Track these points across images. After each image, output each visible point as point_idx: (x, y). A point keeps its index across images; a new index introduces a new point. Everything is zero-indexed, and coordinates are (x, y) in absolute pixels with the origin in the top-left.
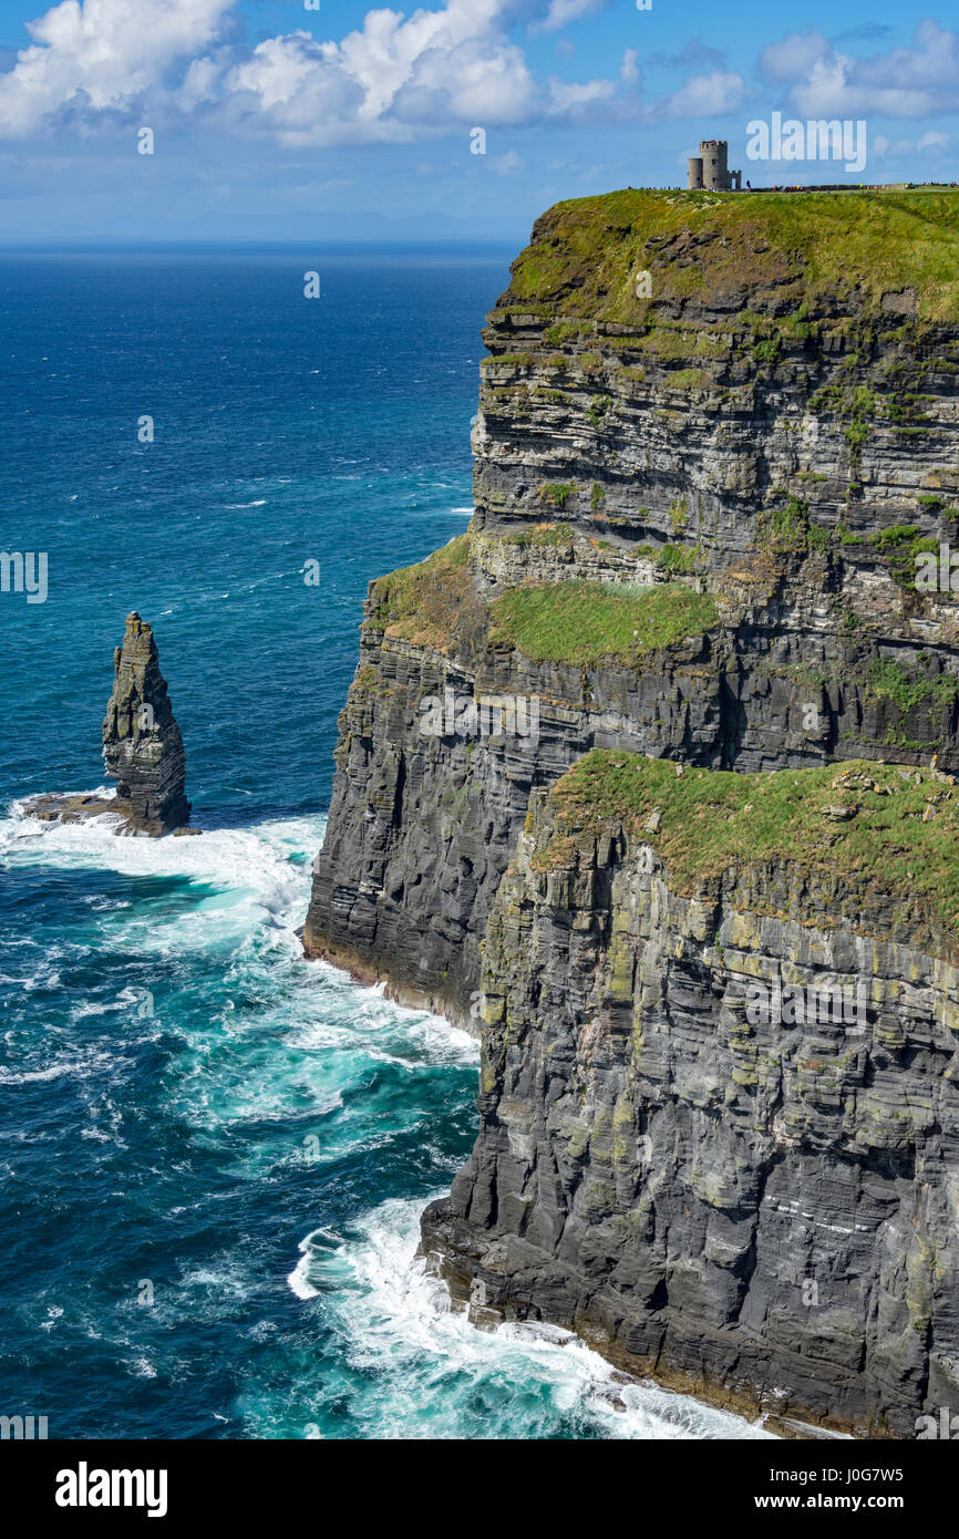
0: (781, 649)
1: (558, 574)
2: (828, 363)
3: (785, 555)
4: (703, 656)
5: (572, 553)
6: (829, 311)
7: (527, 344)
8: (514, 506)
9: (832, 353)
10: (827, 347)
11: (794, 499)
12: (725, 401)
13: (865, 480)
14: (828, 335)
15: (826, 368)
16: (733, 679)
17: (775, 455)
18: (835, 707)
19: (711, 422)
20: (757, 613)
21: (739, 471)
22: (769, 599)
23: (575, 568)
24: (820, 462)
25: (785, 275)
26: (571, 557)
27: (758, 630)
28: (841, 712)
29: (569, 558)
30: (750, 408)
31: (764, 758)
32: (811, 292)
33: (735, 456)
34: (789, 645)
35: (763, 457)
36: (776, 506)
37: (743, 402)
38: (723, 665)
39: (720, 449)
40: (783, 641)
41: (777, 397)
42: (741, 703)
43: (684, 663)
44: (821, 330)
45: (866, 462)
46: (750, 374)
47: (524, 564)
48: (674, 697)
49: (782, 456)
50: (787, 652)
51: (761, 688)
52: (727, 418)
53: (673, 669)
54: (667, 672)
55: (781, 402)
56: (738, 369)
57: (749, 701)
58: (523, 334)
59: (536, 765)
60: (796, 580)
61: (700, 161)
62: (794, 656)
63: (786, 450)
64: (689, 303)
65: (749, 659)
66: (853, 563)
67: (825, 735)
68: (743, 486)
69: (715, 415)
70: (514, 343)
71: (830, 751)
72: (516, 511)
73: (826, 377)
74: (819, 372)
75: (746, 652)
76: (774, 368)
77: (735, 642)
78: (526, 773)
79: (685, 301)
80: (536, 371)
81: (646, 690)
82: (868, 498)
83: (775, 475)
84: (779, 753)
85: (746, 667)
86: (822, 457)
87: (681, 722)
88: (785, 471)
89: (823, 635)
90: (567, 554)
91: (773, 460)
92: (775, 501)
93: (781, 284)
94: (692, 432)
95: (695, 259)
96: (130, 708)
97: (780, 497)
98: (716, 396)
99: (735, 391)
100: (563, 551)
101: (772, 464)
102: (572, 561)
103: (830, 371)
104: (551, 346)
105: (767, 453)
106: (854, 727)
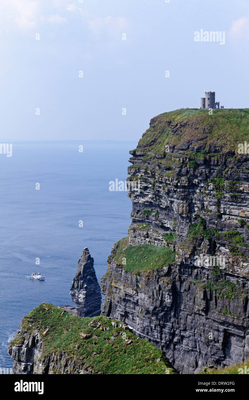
0: (195, 274)
1: (143, 241)
2: (213, 169)
3: (197, 239)
4: (168, 274)
5: (147, 234)
6: (213, 150)
7: (140, 161)
8: (136, 217)
9: (214, 165)
10: (212, 163)
11: (201, 218)
12: (179, 182)
13: (222, 212)
14: (213, 159)
15: (212, 171)
16: (178, 284)
17: (196, 202)
18: (209, 298)
19: (175, 189)
20: (186, 260)
21: (183, 207)
22: (190, 255)
23: (148, 239)
24: (210, 205)
25: (201, 137)
26: (147, 236)
27: (187, 266)
28: (211, 299)
29: (146, 236)
30: (186, 185)
31: (188, 315)
32: (208, 143)
33: (182, 202)
34: (198, 272)
35: (192, 202)
36: (196, 221)
37: (184, 182)
38: (175, 278)
39: (178, 199)
40: (196, 271)
41: (197, 180)
42: (181, 293)
43: (162, 276)
44: (210, 157)
45: (222, 206)
46: (188, 172)
47: (135, 237)
48: (157, 288)
49: (198, 202)
50: (197, 275)
51: (187, 288)
52: (180, 188)
53: (159, 278)
54: (157, 279)
55: (198, 183)
56: (184, 170)
57: (184, 293)
58: (139, 158)
59: (125, 309)
60: (199, 248)
61: (204, 99)
62: (199, 277)
63: (199, 200)
64: (176, 147)
65: (184, 277)
66: (219, 243)
67: (204, 308)
68: (184, 213)
69: (176, 186)
70: (136, 161)
71: (207, 314)
72: (136, 219)
73: (213, 174)
74: (210, 172)
75: (184, 274)
76: (194, 171)
77: (179, 270)
78: (123, 312)
79: (174, 146)
80: (141, 170)
81: (150, 285)
82: (223, 220)
83: (196, 209)
84: (192, 313)
85: (183, 280)
86: (211, 203)
87: (160, 298)
88: (199, 208)
89: (208, 270)
90: (146, 235)
91: (195, 204)
92: (195, 218)
93: (200, 140)
94: (171, 192)
95: (181, 132)
96: (78, 279)
97: (197, 216)
98: (176, 180)
99: (183, 178)
100: (145, 233)
101: (196, 205)
102: (148, 237)
103: (214, 172)
104: (145, 162)
105: (194, 201)
106: (215, 306)
